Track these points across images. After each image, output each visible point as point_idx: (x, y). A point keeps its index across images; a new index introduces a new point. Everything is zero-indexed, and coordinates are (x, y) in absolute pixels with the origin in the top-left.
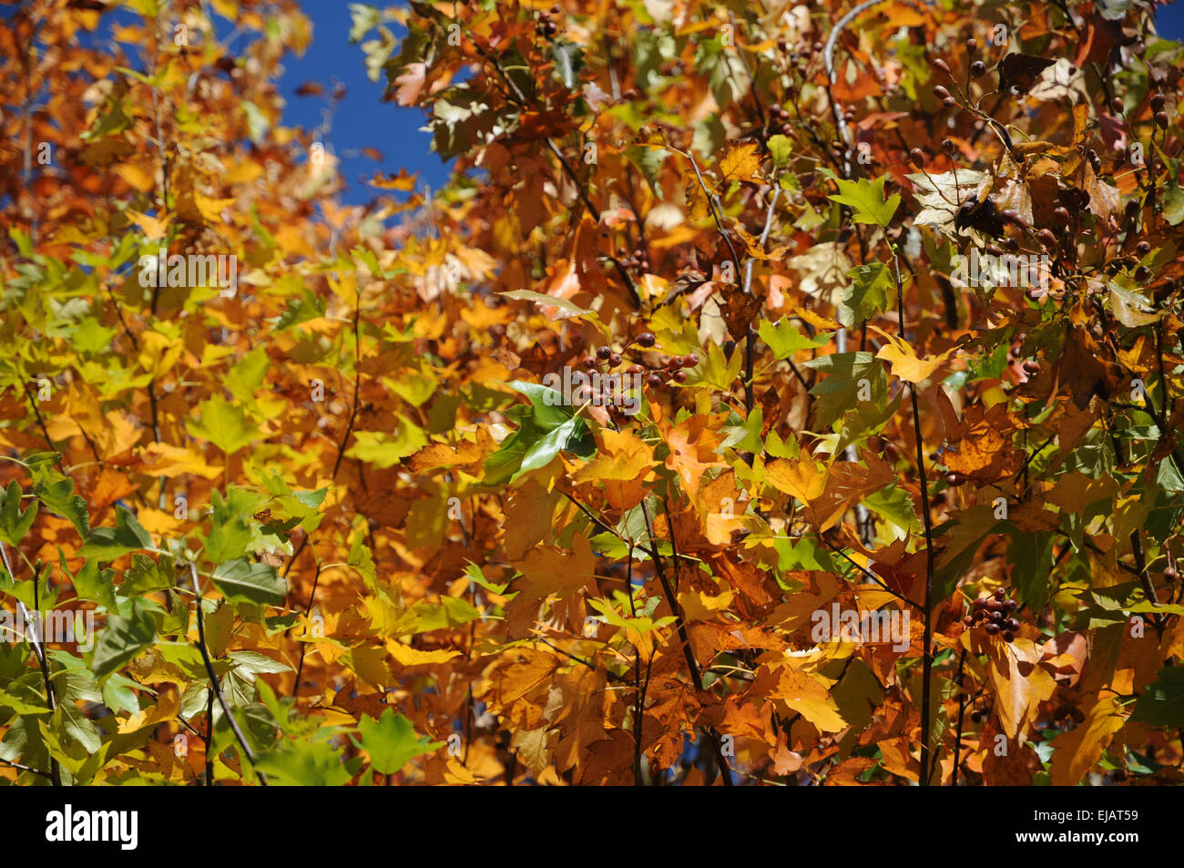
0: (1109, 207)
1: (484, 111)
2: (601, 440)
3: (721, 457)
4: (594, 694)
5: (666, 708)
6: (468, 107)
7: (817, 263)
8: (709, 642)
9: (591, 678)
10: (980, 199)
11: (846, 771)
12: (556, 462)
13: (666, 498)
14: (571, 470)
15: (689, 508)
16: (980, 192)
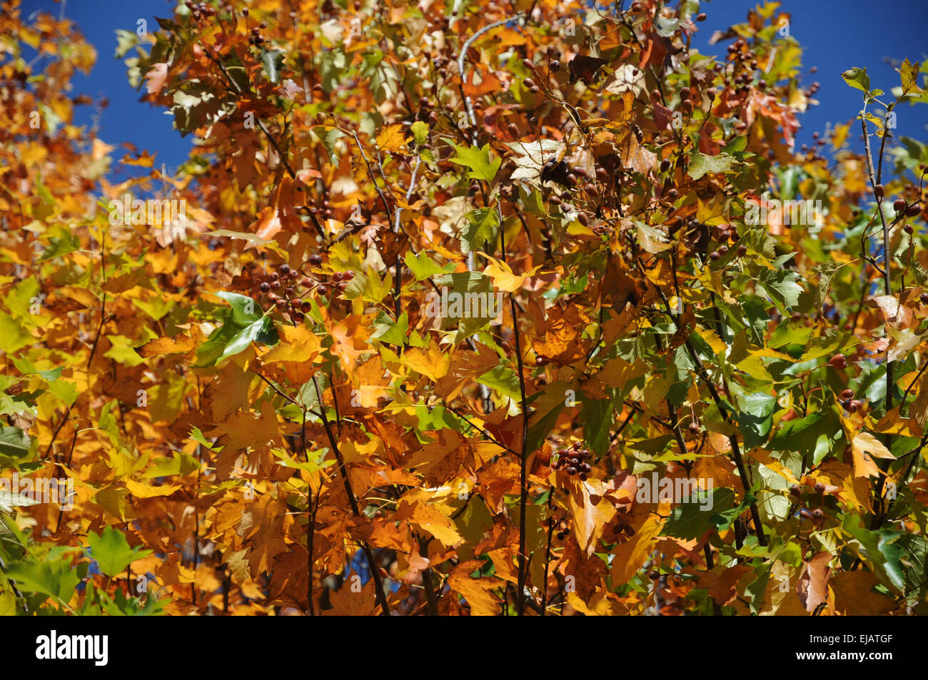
0: (648, 167)
1: (211, 99)
2: (283, 334)
3: (371, 346)
4: (277, 517)
5: (332, 529)
6: (199, 96)
7: (453, 211)
8: (364, 481)
9: (274, 505)
10: (558, 160)
11: (463, 571)
12: (249, 350)
13: (331, 376)
14: (260, 354)
15: (348, 382)
16: (558, 156)
